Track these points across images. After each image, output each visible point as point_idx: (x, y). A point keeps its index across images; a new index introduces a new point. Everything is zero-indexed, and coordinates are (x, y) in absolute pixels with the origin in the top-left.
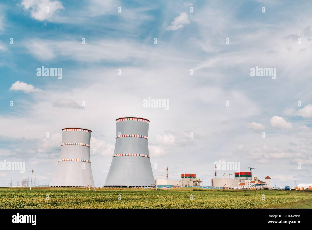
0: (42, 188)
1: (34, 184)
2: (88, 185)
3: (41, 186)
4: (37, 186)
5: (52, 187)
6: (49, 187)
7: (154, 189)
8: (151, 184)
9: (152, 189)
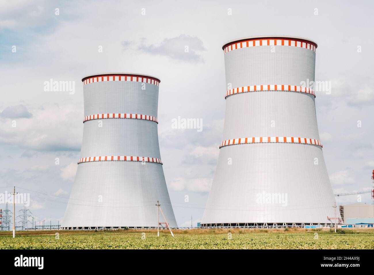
0: (43, 231)
1: (23, 223)
2: (160, 222)
3: (41, 228)
4: (31, 228)
5: (68, 228)
6: (60, 229)
7: (330, 230)
8: (328, 218)
9: (325, 230)
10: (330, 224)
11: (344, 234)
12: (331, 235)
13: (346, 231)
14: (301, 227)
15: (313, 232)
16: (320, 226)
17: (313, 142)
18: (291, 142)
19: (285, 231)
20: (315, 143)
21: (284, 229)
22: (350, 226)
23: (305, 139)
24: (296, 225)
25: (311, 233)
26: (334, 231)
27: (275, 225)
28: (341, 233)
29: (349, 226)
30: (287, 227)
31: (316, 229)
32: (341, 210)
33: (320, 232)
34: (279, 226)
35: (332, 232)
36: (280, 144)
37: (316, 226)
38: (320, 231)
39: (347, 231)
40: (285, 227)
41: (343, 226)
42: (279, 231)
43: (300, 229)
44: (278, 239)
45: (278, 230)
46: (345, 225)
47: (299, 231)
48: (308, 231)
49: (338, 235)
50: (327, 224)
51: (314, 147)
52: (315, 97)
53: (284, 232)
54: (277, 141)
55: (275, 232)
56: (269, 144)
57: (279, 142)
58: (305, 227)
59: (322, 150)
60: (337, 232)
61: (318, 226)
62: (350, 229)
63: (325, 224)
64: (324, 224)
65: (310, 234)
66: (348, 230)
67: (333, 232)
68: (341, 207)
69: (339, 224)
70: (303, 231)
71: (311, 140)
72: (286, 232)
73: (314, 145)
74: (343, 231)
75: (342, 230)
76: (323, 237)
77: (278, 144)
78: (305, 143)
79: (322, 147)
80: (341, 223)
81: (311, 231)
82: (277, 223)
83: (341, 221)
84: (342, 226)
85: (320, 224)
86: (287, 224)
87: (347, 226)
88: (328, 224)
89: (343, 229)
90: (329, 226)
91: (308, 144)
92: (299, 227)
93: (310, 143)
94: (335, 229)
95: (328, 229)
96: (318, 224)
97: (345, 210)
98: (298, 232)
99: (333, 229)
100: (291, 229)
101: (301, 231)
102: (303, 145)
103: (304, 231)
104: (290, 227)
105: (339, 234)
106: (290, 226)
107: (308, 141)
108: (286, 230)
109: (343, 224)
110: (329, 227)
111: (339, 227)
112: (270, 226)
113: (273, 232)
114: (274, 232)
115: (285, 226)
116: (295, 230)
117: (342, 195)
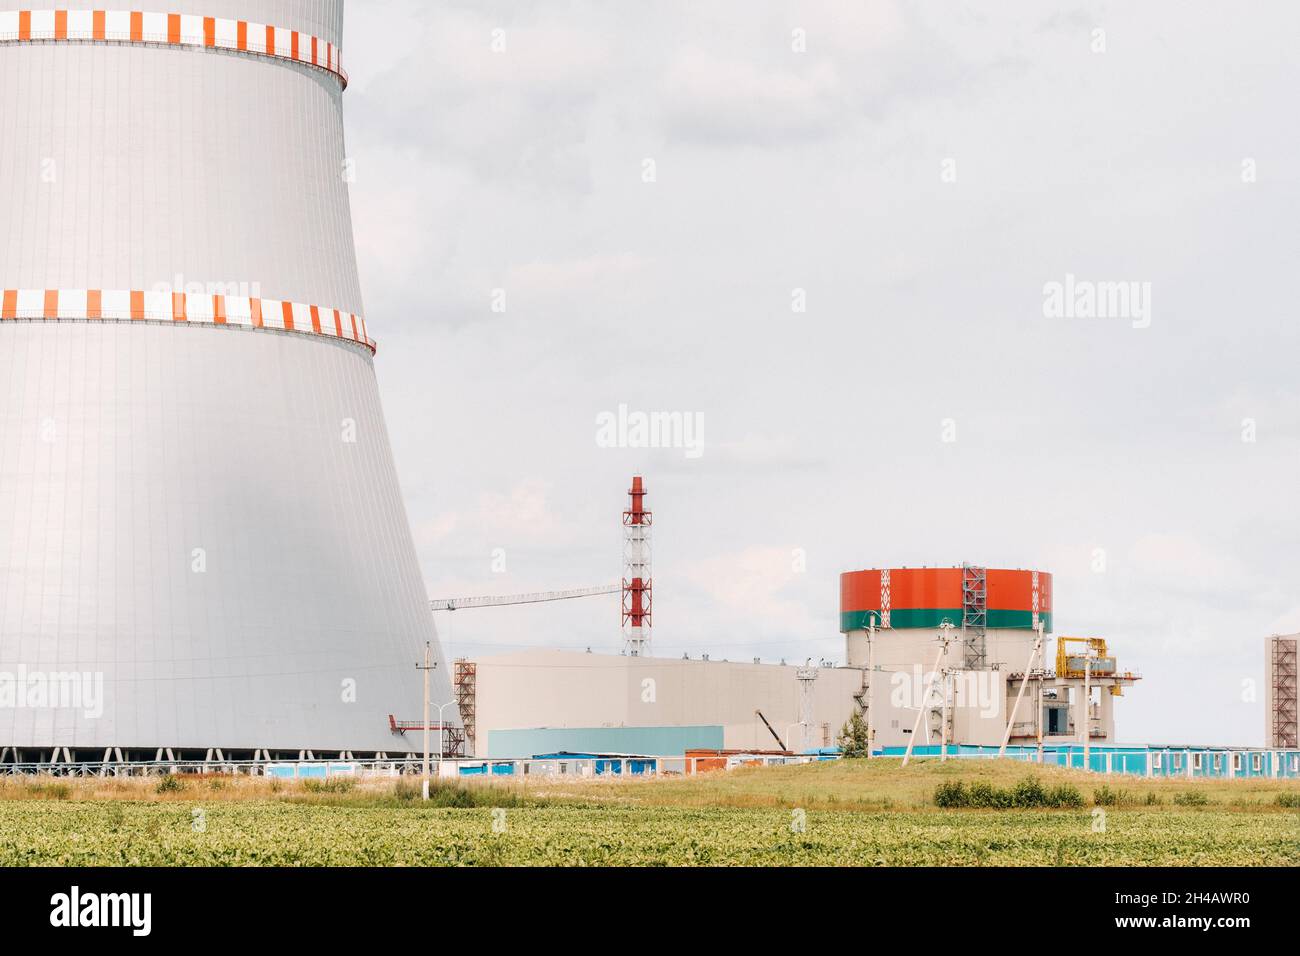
7: (399, 787)
8: (392, 722)
9: (370, 787)
10: (403, 755)
11: (468, 810)
12: (404, 812)
13: (479, 795)
14: (245, 771)
15: (309, 795)
16: (348, 768)
17: (328, 325)
18: (212, 321)
19: (162, 789)
20: (339, 328)
21: (158, 780)
22: (505, 767)
23: (287, 308)
24: (226, 758)
25: (297, 802)
26: (420, 795)
27: (113, 757)
28: (454, 805)
29: (499, 768)
30: (174, 770)
31: (323, 783)
32: (461, 684)
33: (347, 796)
34: (133, 765)
35: (405, 796)
36: (150, 327)
37: (332, 764)
38: (344, 791)
39: (485, 793)
40: (164, 771)
41: (467, 764)
42: (128, 793)
43: (244, 782)
44: (115, 831)
45: (121, 788)
46: (479, 764)
47: (235, 789)
48: (284, 794)
49: (437, 811)
50: (385, 757)
51: (331, 347)
52: (344, 86)
53: (155, 797)
54: (138, 315)
55: (110, 795)
56: (95, 326)
57: (146, 317)
58: (267, 774)
59: (371, 364)
60: (431, 796)
61: (338, 768)
62: (499, 781)
63: (378, 756)
64: (371, 755)
65: (293, 806)
66: (491, 787)
67: (415, 798)
68: (463, 665)
69: (447, 756)
70: (256, 789)
71: (314, 311)
72: (168, 794)
73: (332, 337)
74: (464, 793)
75: (461, 787)
76: (354, 824)
77: (139, 327)
78: (283, 327)
79: (374, 350)
80: (460, 751)
81: (300, 795)
82: (123, 750)
83: (458, 741)
84: (461, 768)
85: (350, 755)
86: (175, 751)
87: (489, 766)
88: (391, 755)
89: (467, 781)
90: (393, 764)
91: (298, 332)
92: (235, 772)
93: (310, 328)
94: (421, 784)
95: (388, 779)
96: (342, 755)
97: (481, 685)
98: (230, 796)
99: (411, 781)
100: (193, 782)
101: (246, 790)
102: (275, 337)
103: (263, 791)
104: (190, 771)
105: (444, 810)
106: (190, 764)
107: (302, 319)
108: (169, 786)
109: (470, 758)
110: (393, 772)
111: (448, 770)
112: (85, 767)
113: (96, 794)
114: (102, 794)
115: (164, 764)
116: (216, 786)
117: (469, 604)
